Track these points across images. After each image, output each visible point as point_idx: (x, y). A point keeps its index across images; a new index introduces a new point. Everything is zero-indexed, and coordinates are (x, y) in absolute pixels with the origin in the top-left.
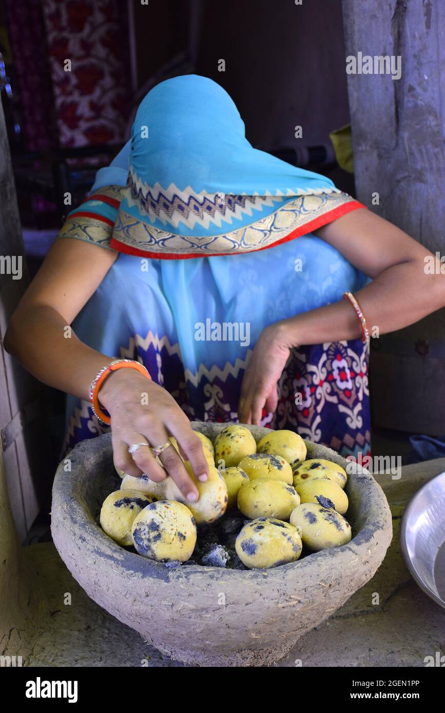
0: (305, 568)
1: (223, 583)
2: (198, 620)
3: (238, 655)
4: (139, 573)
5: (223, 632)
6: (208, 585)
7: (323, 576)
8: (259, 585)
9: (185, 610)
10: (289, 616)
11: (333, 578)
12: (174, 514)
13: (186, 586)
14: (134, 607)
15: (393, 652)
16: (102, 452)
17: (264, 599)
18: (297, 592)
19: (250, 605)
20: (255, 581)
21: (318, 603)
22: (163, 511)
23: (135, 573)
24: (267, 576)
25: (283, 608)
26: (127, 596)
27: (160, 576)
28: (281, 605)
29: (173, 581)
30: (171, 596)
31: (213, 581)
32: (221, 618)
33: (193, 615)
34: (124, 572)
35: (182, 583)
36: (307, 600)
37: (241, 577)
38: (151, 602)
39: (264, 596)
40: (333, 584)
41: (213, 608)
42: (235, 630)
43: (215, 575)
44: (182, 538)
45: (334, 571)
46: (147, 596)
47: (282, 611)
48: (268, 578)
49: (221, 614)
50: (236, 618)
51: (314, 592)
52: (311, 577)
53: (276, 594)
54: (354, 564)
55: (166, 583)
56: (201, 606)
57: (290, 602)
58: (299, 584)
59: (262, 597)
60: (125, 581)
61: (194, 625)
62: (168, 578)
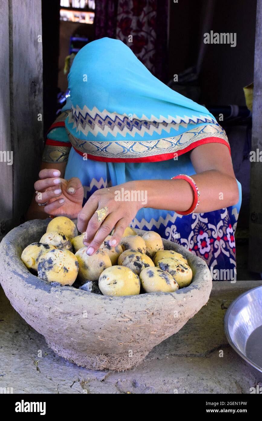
0: (138, 299)
1: (82, 298)
2: (64, 320)
3: (97, 357)
4: (34, 286)
5: (80, 331)
6: (73, 298)
7: (148, 306)
8: (105, 304)
9: (57, 312)
10: (123, 328)
11: (155, 309)
12: (64, 256)
13: (60, 297)
14: (29, 308)
15: (203, 379)
16: (43, 226)
17: (107, 313)
18: (129, 313)
19: (97, 315)
20: (103, 301)
21: (144, 324)
22: (57, 253)
23: (32, 285)
24: (112, 300)
25: (119, 321)
26: (25, 300)
27: (45, 289)
28: (118, 319)
29: (52, 292)
30: (50, 302)
31: (76, 296)
32: (79, 321)
33: (62, 316)
34: (26, 285)
35: (58, 295)
36: (136, 320)
37: (95, 297)
38: (38, 305)
39: (108, 311)
40: (155, 313)
41: (74, 313)
42: (87, 332)
43: (79, 294)
44: (66, 271)
45: (156, 305)
46: (36, 301)
47: (118, 324)
48: (112, 301)
49: (79, 318)
50: (88, 322)
51: (141, 315)
52: (140, 305)
53: (115, 311)
54: (172, 304)
55: (48, 294)
56: (66, 311)
57: (124, 318)
58: (131, 308)
59: (106, 311)
60: (25, 290)
61: (62, 323)
62: (50, 290)
